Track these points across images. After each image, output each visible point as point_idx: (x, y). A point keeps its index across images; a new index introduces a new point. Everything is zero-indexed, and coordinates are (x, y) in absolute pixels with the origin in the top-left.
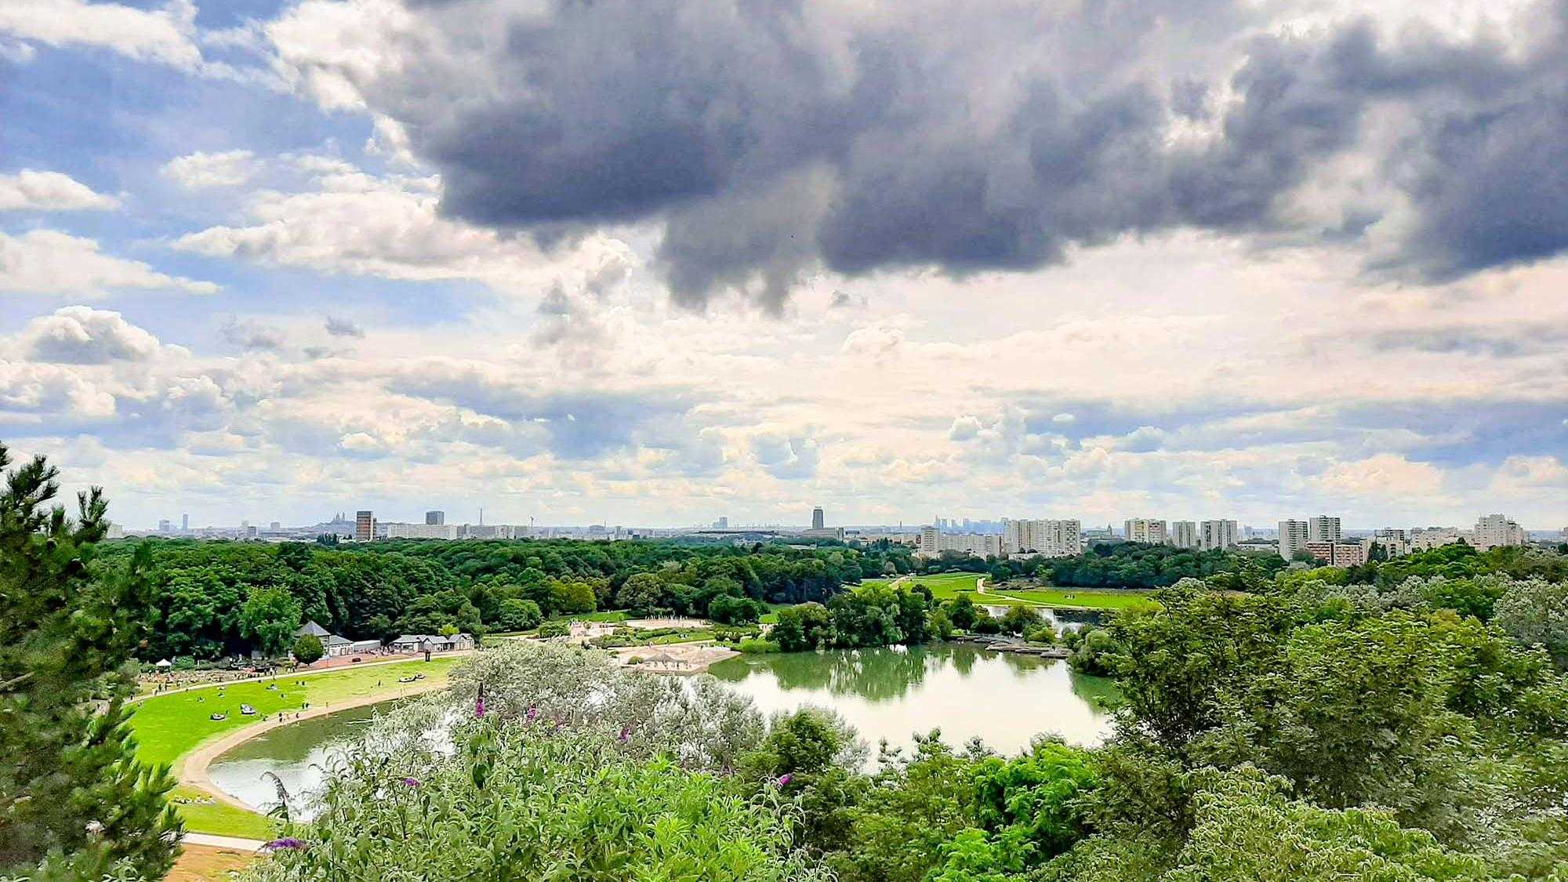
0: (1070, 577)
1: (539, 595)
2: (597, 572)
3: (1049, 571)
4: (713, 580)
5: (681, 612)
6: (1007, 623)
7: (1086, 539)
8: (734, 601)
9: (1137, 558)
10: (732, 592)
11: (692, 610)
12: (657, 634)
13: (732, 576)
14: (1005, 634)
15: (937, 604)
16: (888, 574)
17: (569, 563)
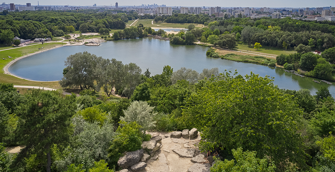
0: (170, 21)
1: (63, 29)
2: (73, 22)
3: (166, 19)
4: (99, 24)
5: (93, 31)
6: (158, 33)
7: (173, 10)
8: (104, 29)
9: (183, 17)
10: (103, 27)
11: (95, 31)
12: (89, 36)
13: (103, 24)
14: (158, 35)
15: (144, 28)
16: (133, 19)
17: (67, 20)
